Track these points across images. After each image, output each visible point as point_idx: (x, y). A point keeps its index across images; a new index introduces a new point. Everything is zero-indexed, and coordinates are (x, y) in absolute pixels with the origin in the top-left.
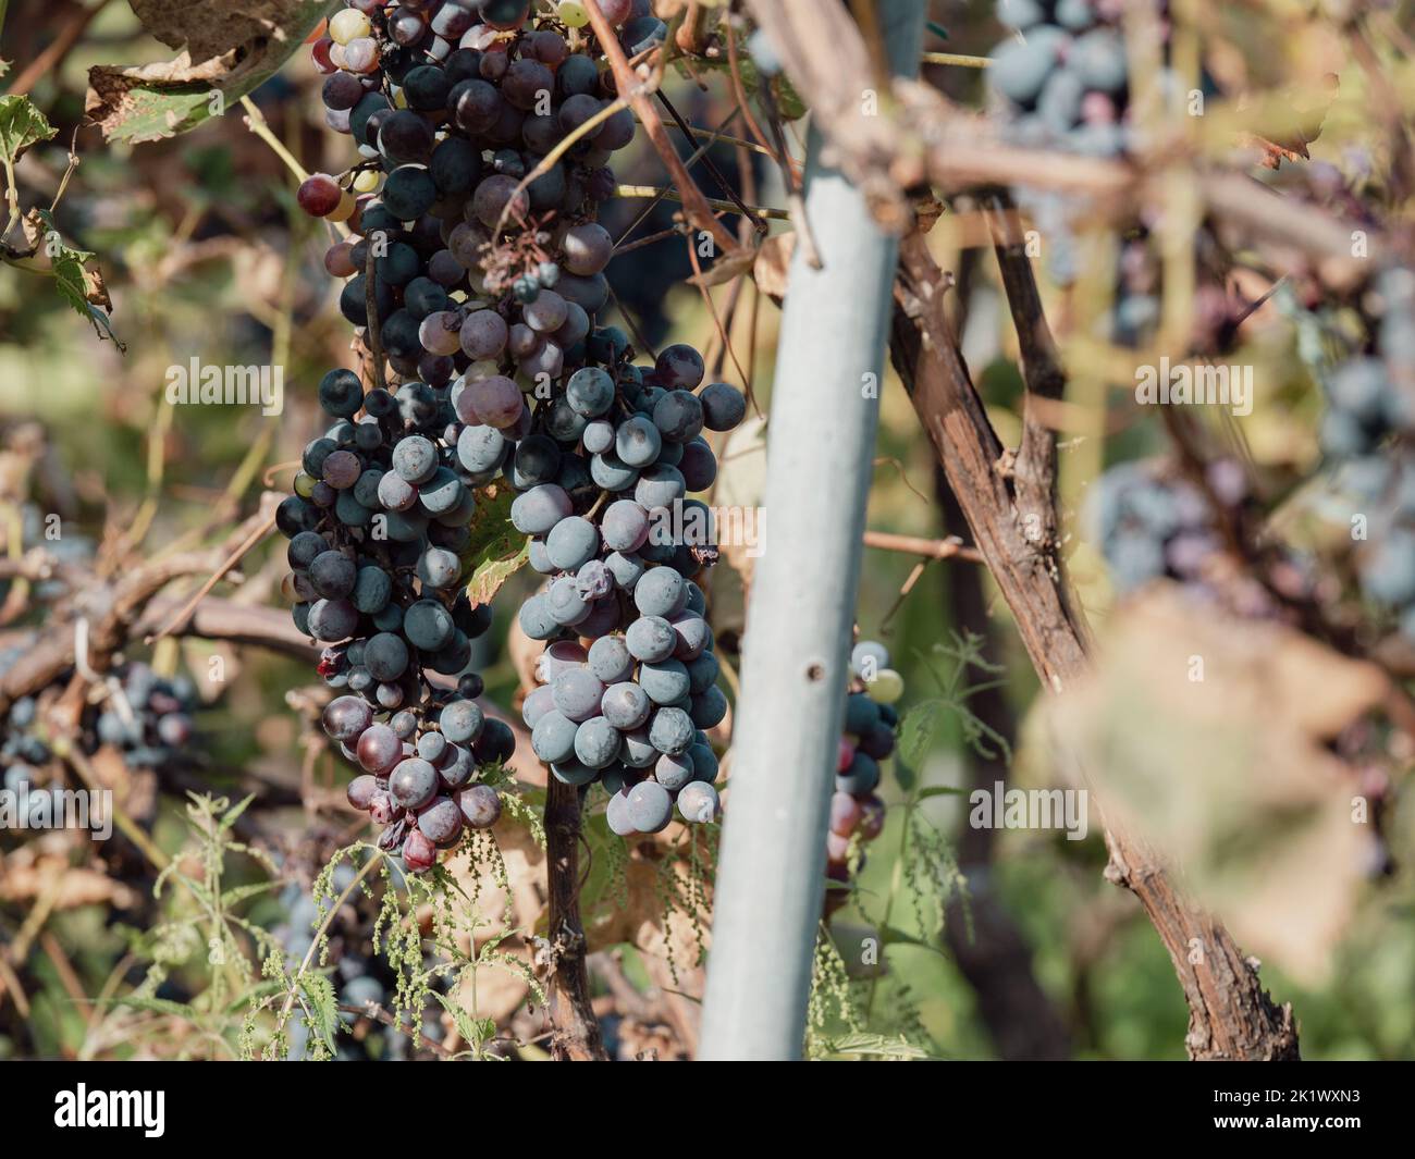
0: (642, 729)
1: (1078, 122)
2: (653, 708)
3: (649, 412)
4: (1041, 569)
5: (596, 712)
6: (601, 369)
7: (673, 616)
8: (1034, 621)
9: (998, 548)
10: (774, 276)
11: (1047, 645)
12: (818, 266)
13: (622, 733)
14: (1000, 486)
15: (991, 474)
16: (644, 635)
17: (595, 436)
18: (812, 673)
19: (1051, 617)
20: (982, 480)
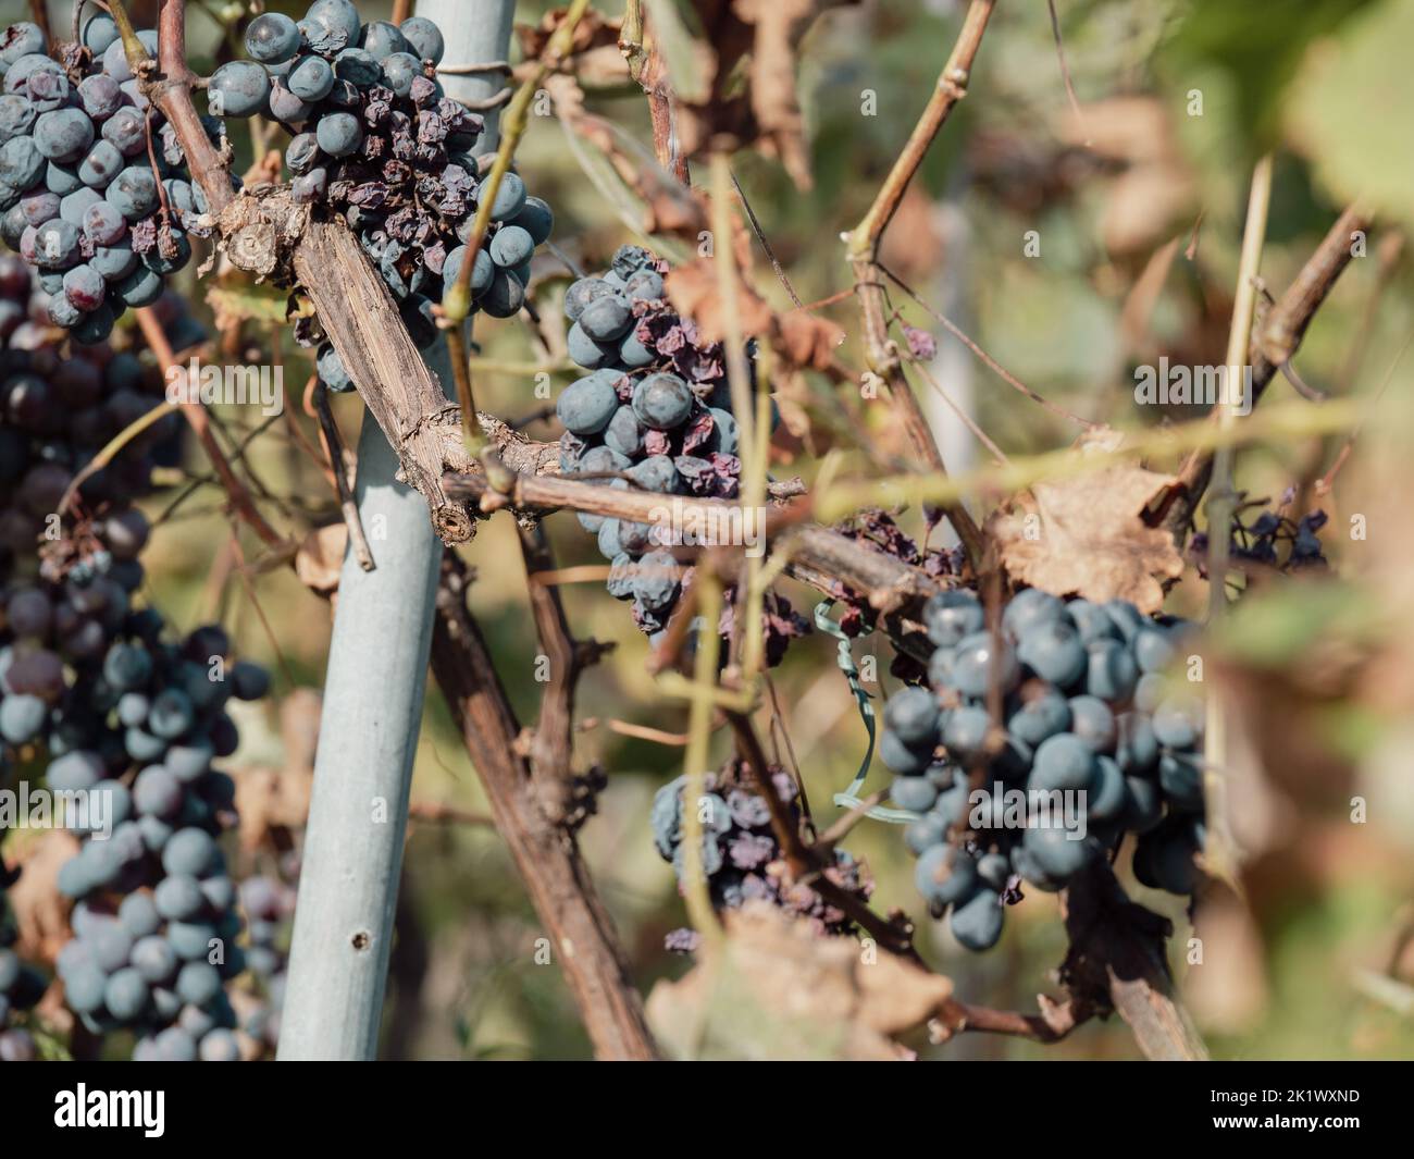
0: (170, 982)
1: (638, 456)
2: (180, 963)
3: (182, 685)
4: (554, 842)
5: (127, 964)
6: (137, 643)
7: (203, 875)
8: (548, 890)
9: (516, 822)
10: (315, 568)
11: (561, 911)
12: (368, 566)
13: (151, 986)
14: (519, 765)
15: (511, 754)
16: (173, 894)
17: (131, 708)
18: (358, 942)
19: (564, 887)
20: (501, 758)
